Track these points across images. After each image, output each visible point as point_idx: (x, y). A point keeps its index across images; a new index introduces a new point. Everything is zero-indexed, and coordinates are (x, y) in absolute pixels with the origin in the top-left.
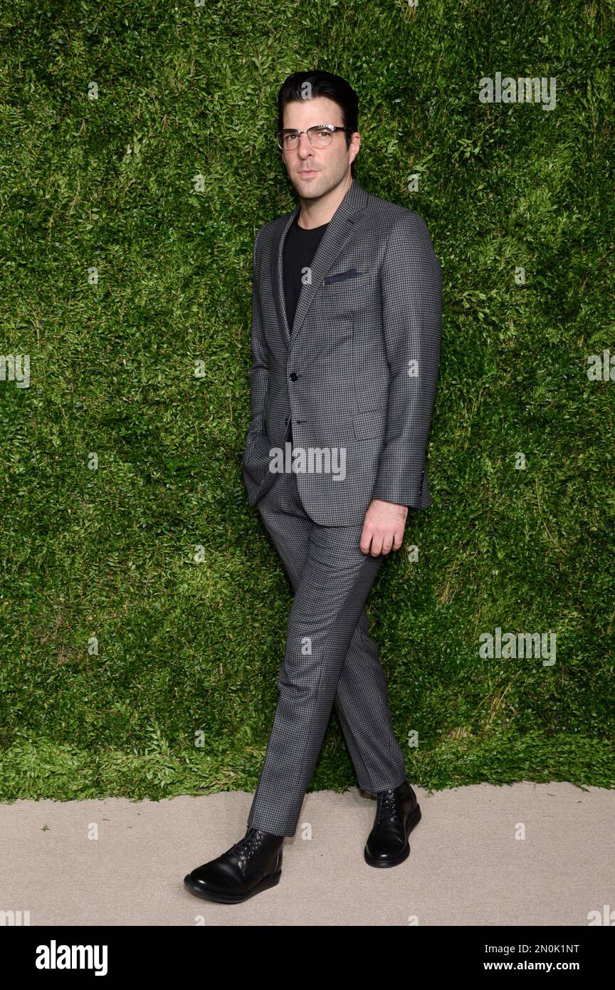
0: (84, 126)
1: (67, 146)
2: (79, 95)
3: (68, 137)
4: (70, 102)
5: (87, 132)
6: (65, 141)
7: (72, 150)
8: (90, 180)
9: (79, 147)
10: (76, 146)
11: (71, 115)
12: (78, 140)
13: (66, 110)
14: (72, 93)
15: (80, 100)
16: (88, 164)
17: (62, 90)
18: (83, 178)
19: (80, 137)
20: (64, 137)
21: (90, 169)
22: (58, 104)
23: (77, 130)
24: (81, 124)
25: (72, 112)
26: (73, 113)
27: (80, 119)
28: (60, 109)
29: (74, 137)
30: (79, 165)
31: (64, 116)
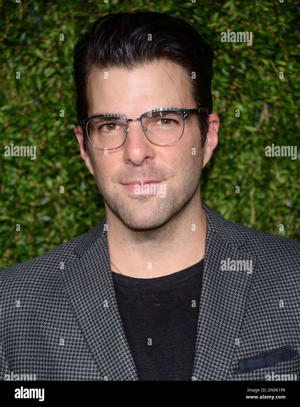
0: (265, 115)
1: (234, 149)
2: (261, 64)
3: (237, 134)
4: (243, 76)
5: (271, 125)
6: (232, 141)
7: (243, 156)
8: (272, 205)
9: (256, 151)
10: (251, 149)
11: (244, 98)
12: (255, 139)
13: (237, 89)
14: (248, 61)
15: (261, 70)
16: (269, 178)
17: (231, 57)
18: (261, 202)
19: (258, 133)
20: (231, 134)
21: (273, 186)
22: (224, 80)
23: (254, 121)
24: (260, 111)
25: (246, 92)
26: (249, 94)
27: (258, 104)
28: (226, 89)
29: (248, 134)
30: (255, 180)
31: (233, 99)
